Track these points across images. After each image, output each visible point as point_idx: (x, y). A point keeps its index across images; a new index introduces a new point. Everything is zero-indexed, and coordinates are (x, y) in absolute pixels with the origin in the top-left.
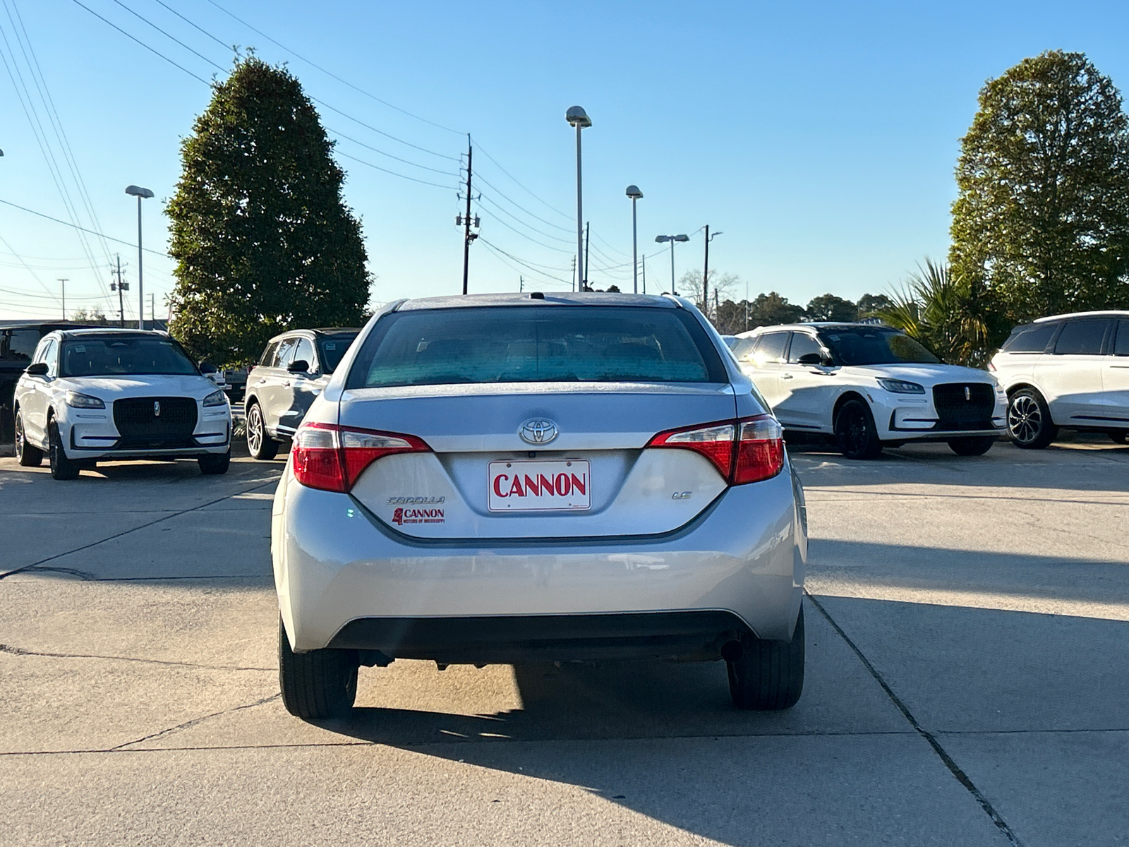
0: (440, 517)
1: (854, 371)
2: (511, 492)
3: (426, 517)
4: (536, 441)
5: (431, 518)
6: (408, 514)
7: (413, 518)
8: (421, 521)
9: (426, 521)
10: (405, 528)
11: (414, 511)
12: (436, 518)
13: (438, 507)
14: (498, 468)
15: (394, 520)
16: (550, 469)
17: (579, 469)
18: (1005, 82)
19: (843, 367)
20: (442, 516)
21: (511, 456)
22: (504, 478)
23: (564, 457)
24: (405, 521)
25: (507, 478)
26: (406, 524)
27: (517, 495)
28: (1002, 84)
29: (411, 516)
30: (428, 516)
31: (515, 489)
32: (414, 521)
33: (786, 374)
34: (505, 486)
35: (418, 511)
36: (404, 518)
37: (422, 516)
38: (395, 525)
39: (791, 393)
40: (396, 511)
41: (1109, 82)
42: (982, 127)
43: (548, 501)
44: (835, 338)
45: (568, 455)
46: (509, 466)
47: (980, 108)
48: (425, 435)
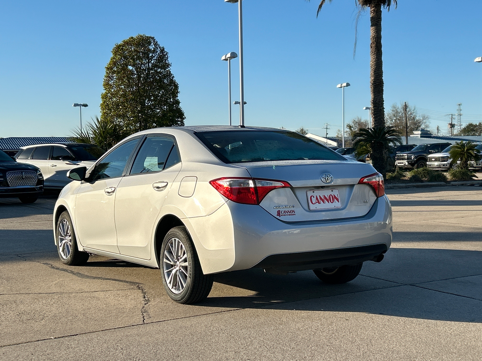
0: (294, 213)
1: (88, 163)
2: (316, 202)
3: (289, 213)
4: (327, 182)
5: (291, 213)
6: (282, 212)
7: (284, 214)
8: (287, 215)
9: (289, 215)
10: (281, 218)
11: (284, 211)
12: (292, 213)
13: (292, 209)
14: (310, 194)
15: (277, 215)
16: (327, 193)
17: (336, 193)
18: (123, 46)
19: (82, 161)
20: (294, 212)
21: (313, 188)
22: (312, 197)
23: (330, 188)
24: (281, 215)
25: (314, 197)
26: (282, 216)
27: (318, 203)
28: (122, 46)
29: (283, 213)
30: (290, 213)
31: (317, 201)
32: (285, 215)
33: (53, 165)
34: (314, 200)
35: (286, 211)
36: (281, 214)
37: (287, 213)
38: (278, 217)
39: (55, 173)
40: (278, 211)
41: (164, 49)
42: (114, 63)
43: (327, 205)
44: (75, 149)
45: (331, 187)
46: (313, 192)
47: (113, 55)
48: (289, 181)
